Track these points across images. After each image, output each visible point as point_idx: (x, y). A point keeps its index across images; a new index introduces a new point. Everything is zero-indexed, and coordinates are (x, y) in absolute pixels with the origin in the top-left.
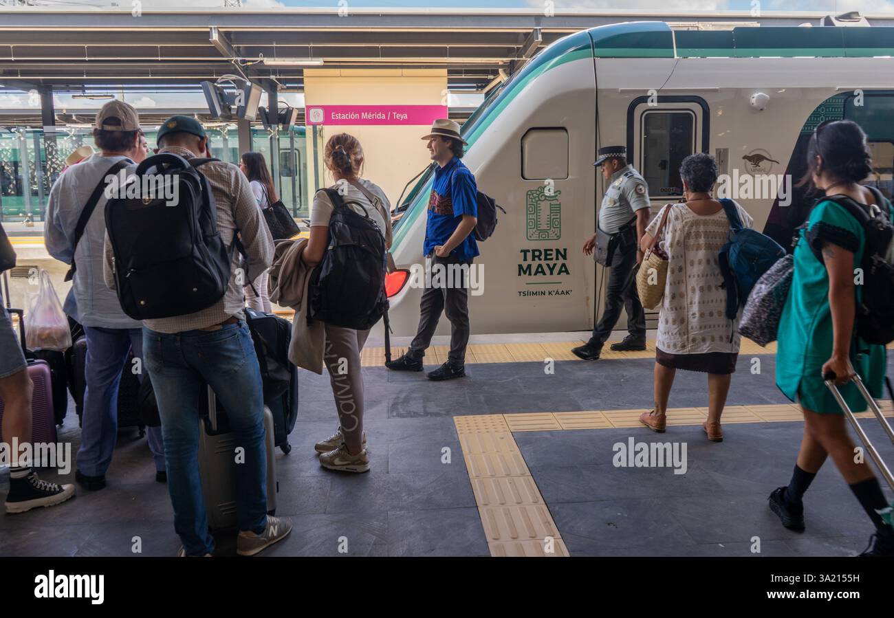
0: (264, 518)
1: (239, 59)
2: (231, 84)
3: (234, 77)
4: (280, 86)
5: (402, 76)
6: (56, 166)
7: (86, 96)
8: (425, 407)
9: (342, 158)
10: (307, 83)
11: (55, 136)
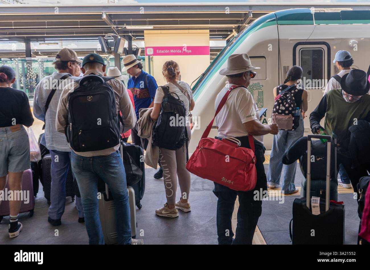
0: (130, 239)
1: (115, 26)
2: (111, 37)
3: (113, 34)
4: (133, 38)
5: (189, 33)
6: (31, 75)
7: (45, 44)
8: (203, 186)
9: (172, 72)
10: (146, 37)
11: (31, 62)
